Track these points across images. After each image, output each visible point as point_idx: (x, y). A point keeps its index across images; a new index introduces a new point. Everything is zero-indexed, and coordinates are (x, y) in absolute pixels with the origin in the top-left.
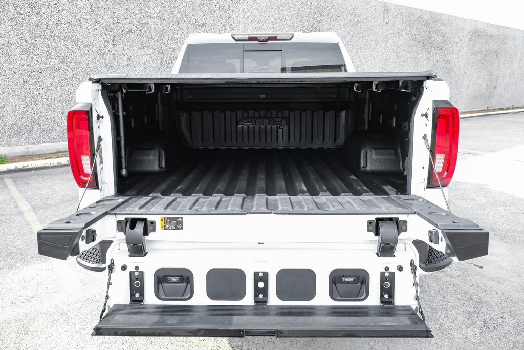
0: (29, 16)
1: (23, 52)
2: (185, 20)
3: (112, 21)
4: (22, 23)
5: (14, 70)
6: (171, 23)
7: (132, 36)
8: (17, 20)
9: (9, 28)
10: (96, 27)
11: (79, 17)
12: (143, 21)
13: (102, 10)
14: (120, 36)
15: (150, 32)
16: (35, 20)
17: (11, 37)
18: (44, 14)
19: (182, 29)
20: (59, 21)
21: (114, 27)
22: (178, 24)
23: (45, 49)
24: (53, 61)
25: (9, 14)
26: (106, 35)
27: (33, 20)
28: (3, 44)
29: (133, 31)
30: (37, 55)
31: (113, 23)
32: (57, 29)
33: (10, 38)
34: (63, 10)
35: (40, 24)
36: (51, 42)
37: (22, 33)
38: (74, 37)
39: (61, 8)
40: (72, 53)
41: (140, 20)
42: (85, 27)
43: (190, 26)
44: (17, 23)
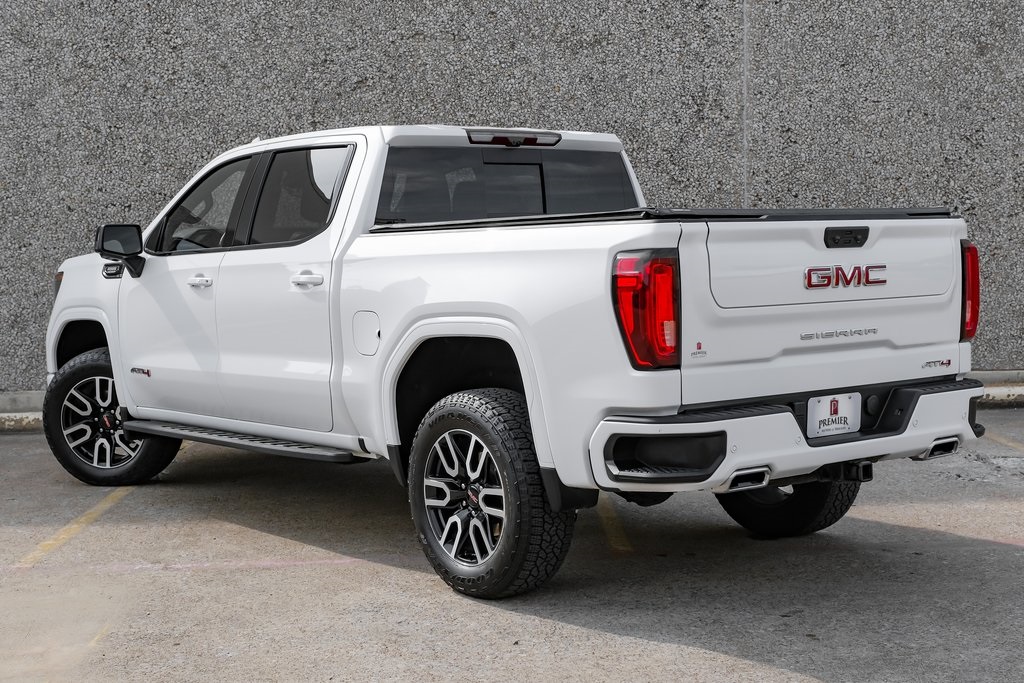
0: (105, 69)
1: (88, 160)
2: (537, 31)
3: (310, 59)
4: (90, 88)
5: (68, 202)
6: (490, 47)
7: (368, 96)
8: (79, 81)
9: (62, 101)
10: (267, 80)
11: (223, 58)
12: (401, 50)
13: (284, 33)
14: (333, 100)
15: (423, 79)
16: (119, 77)
17: (64, 122)
18: (140, 59)
19: (525, 60)
20: (174, 73)
21: (317, 75)
22: (513, 46)
23: (140, 147)
24: (158, 175)
25: (62, 68)
26: (293, 99)
27: (114, 78)
28: (48, 142)
29: (370, 82)
30: (119, 164)
31: (314, 64)
32: (169, 95)
33: (62, 126)
34: (185, 45)
35: (129, 85)
36: (155, 128)
37: (90, 112)
38: (211, 112)
39: (179, 41)
40: (205, 154)
41: (391, 49)
42: (238, 82)
43: (552, 47)
44: (79, 87)
